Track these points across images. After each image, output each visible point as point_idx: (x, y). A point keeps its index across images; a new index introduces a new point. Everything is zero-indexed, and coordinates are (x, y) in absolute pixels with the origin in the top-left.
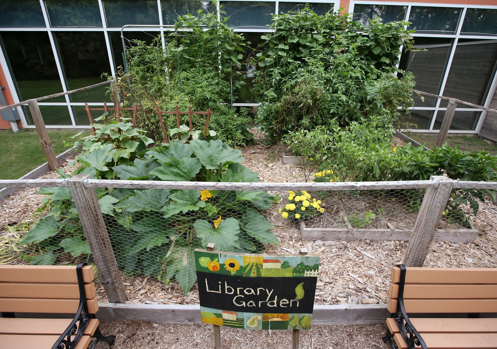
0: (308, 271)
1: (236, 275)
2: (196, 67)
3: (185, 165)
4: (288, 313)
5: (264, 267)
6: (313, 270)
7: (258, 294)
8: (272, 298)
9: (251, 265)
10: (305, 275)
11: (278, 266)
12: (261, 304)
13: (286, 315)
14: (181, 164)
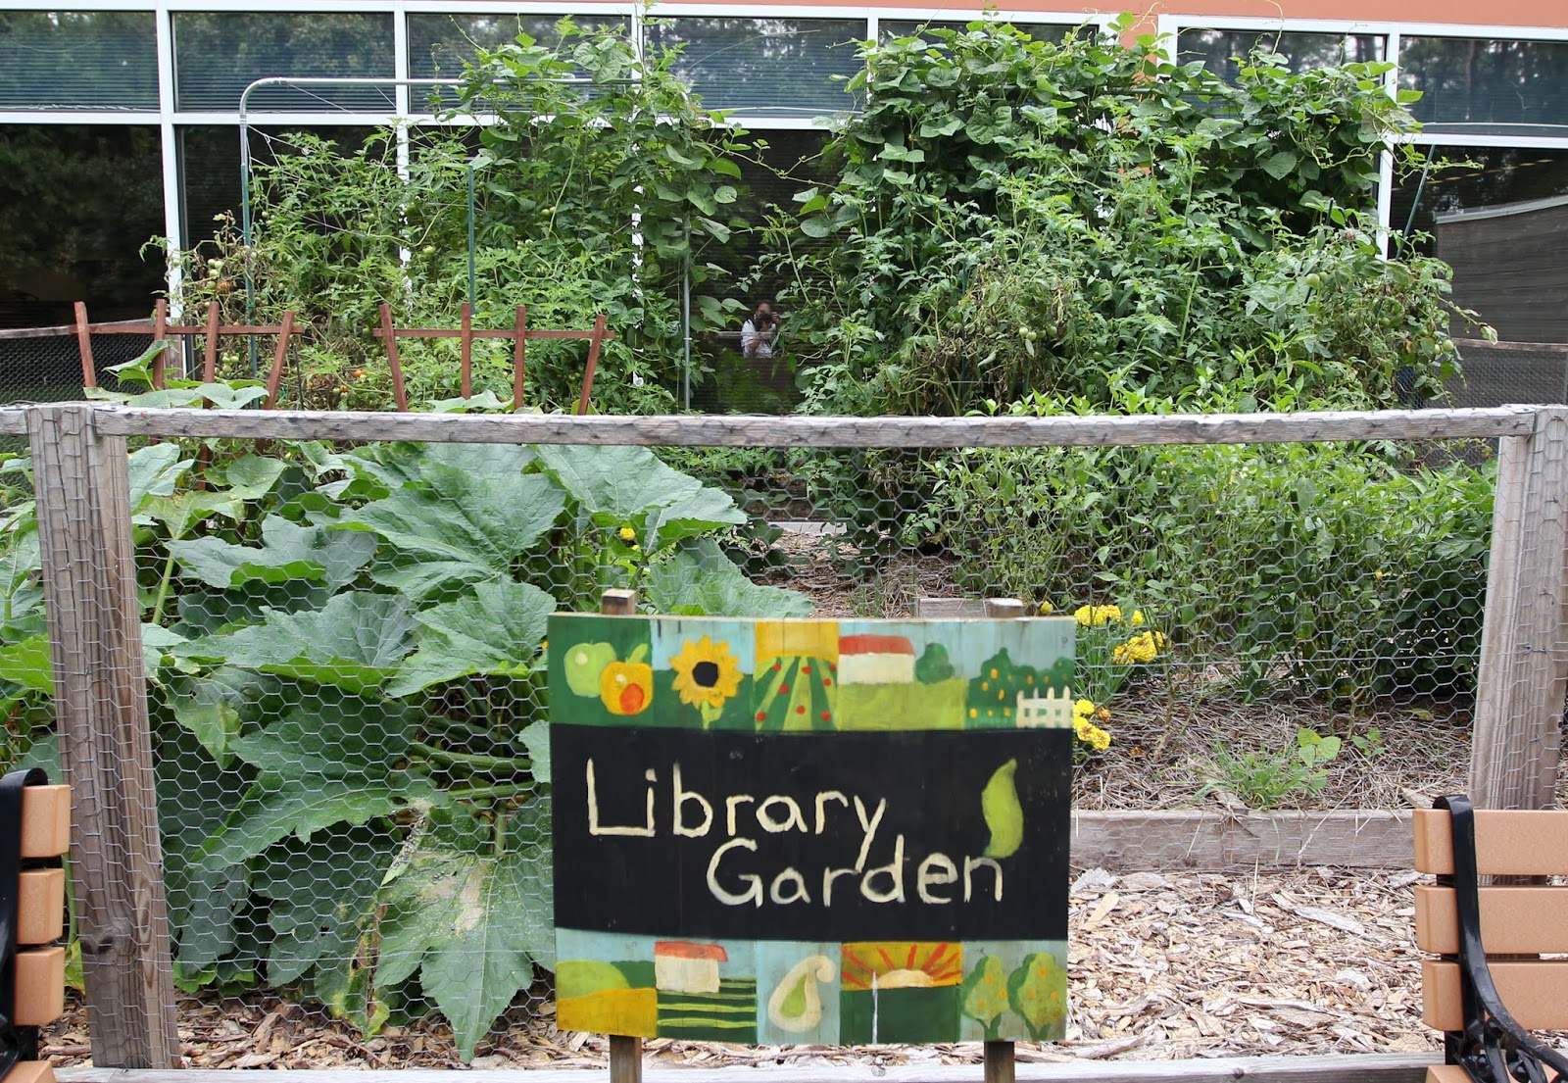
0: (1029, 695)
1: (725, 726)
2: (540, 236)
3: (492, 503)
4: (957, 937)
5: (843, 677)
6: (1051, 692)
7: (819, 828)
8: (881, 853)
9: (786, 665)
10: (1021, 721)
11: (900, 668)
12: (836, 882)
13: (952, 948)
14: (475, 497)
